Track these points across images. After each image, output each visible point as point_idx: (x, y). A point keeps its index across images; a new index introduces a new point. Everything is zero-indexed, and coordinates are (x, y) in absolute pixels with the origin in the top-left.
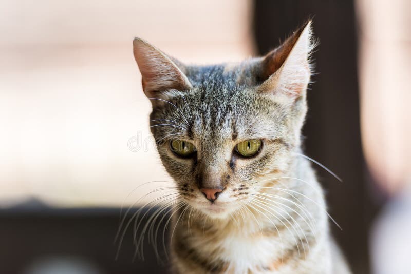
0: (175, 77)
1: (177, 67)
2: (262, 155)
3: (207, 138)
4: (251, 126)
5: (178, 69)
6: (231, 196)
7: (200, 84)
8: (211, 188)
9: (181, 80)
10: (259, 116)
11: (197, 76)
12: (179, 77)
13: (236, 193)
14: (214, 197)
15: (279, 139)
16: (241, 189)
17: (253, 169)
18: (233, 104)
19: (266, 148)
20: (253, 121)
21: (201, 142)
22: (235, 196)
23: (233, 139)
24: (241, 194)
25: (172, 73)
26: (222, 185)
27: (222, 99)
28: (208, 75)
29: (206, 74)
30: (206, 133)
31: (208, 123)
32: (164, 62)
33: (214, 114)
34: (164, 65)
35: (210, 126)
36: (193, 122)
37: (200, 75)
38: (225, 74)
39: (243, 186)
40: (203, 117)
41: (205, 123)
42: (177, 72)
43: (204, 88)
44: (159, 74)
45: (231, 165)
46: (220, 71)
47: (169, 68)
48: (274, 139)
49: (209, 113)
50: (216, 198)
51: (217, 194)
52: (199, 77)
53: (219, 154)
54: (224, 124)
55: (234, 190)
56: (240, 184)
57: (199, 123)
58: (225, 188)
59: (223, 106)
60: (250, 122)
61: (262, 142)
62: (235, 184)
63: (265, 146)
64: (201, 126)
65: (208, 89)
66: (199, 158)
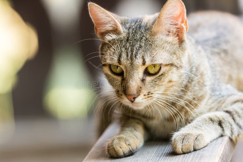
0: (114, 25)
1: (115, 19)
2: (160, 73)
3: (129, 65)
4: (153, 57)
5: (116, 20)
6: (143, 99)
7: (127, 31)
8: (130, 95)
9: (117, 26)
10: (158, 51)
11: (127, 25)
12: (116, 25)
13: (146, 97)
14: (133, 100)
15: (170, 64)
16: (148, 94)
17: (155, 81)
18: (143, 44)
19: (163, 69)
20: (155, 54)
21: (126, 67)
22: (145, 98)
23: (143, 65)
24: (148, 97)
25: (112, 22)
26: (137, 93)
27: (137, 41)
28: (133, 25)
29: (132, 24)
30: (128, 62)
31: (129, 56)
32: (107, 16)
33: (132, 51)
34: (107, 18)
35: (131, 57)
36: (121, 54)
37: (128, 24)
38: (143, 24)
39: (149, 92)
40: (127, 52)
41: (127, 56)
42: (115, 22)
43: (129, 33)
44: (105, 23)
45: (143, 80)
46: (140, 22)
47: (110, 20)
48: (168, 64)
49: (130, 49)
50: (134, 100)
51: (134, 98)
52: (128, 26)
53: (135, 74)
54: (137, 57)
55: (145, 95)
56: (148, 91)
57: (124, 55)
58: (139, 95)
59: (137, 46)
60: (153, 55)
61: (160, 66)
62: (144, 92)
63: (162, 68)
64: (125, 57)
65: (131, 34)
66: (125, 76)
